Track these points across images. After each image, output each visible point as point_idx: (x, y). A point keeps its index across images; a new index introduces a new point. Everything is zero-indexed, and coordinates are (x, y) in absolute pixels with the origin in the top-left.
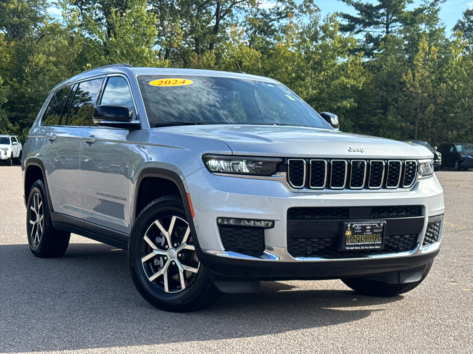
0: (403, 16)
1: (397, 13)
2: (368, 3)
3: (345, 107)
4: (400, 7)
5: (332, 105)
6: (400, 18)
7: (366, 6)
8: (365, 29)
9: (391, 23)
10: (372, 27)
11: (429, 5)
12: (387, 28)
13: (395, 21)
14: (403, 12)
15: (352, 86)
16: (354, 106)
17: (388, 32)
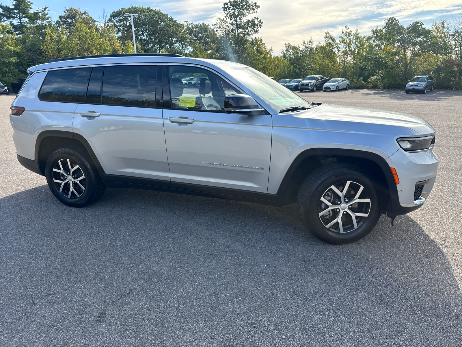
0: (29, 15)
1: (26, 13)
2: (7, 6)
3: (13, 62)
4: (27, 11)
5: (5, 60)
6: (27, 16)
7: (6, 7)
8: (8, 20)
9: (22, 18)
10: (11, 19)
11: (41, 11)
12: (20, 20)
13: (25, 17)
14: (28, 13)
15: (14, 50)
16: (18, 61)
17: (21, 23)
